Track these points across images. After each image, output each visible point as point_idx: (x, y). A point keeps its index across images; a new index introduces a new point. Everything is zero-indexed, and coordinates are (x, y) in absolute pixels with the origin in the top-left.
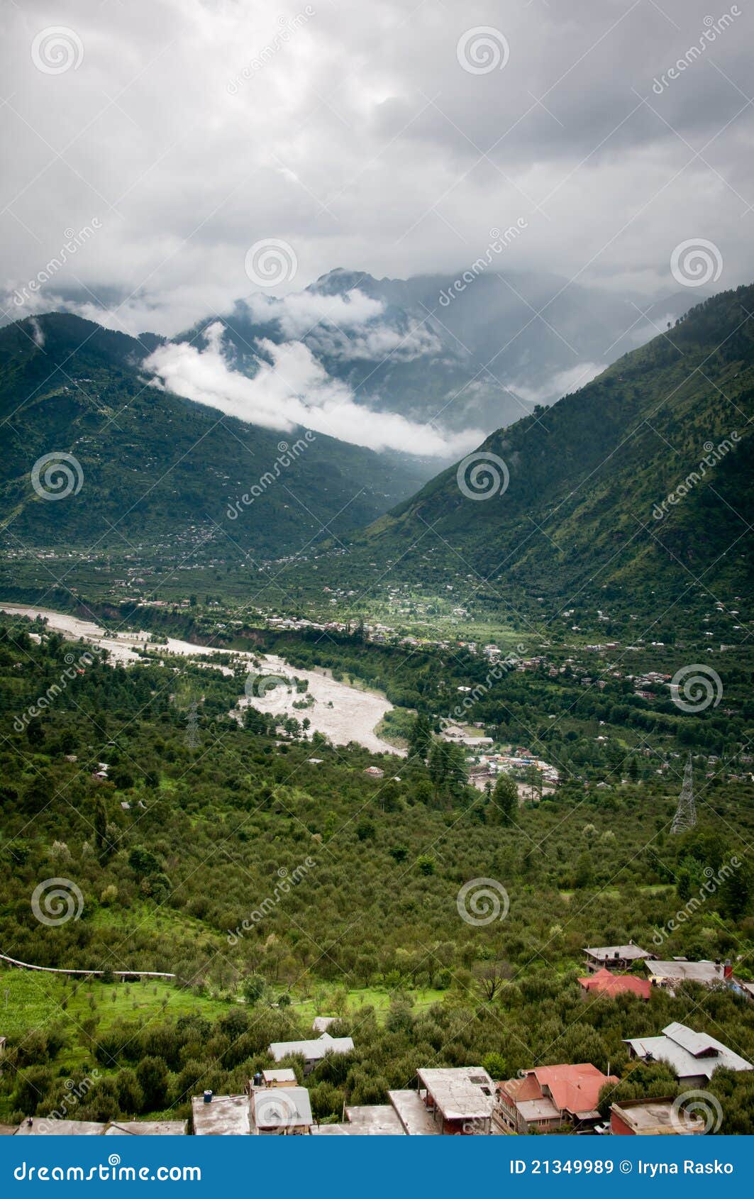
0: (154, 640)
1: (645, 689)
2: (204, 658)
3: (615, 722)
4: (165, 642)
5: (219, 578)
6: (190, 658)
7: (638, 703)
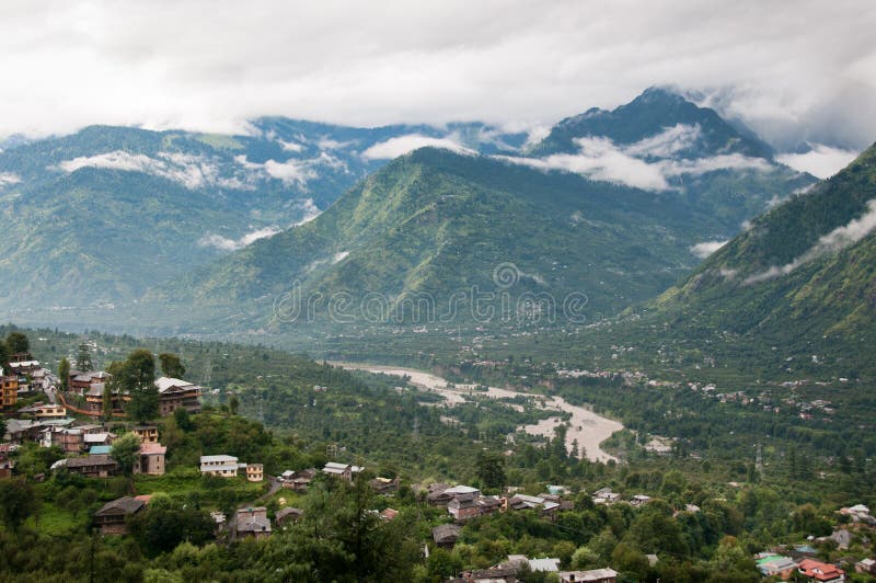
0: (479, 389)
1: (806, 412)
2: (507, 400)
3: (778, 435)
4: (487, 390)
5: (537, 342)
6: (499, 399)
7: (799, 422)
